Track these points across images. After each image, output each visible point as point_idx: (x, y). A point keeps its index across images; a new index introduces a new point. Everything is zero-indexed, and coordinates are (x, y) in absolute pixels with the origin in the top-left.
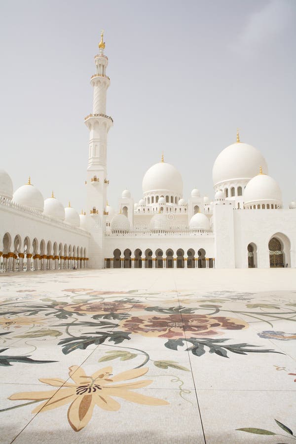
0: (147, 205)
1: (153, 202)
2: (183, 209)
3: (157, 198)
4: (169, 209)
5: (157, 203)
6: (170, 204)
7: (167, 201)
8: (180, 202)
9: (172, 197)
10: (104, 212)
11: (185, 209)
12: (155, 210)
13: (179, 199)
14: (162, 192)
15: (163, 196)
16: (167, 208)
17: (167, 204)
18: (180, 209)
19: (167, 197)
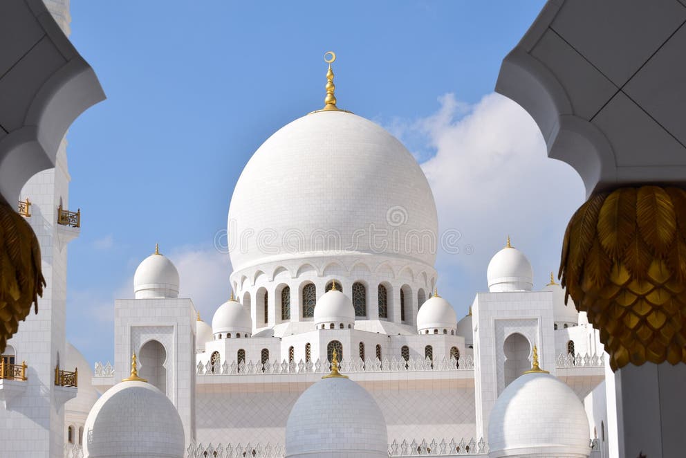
0: (255, 331)
1: (285, 315)
2: (441, 351)
3: (308, 292)
4: (370, 351)
5: (308, 323)
6: (372, 325)
7: (361, 310)
8: (427, 315)
9: (383, 291)
10: (57, 369)
11: (455, 352)
12: (300, 355)
13: (421, 300)
14: (331, 265)
15: (339, 287)
16: (362, 345)
17: (360, 325)
18: (429, 351)
19: (359, 291)
